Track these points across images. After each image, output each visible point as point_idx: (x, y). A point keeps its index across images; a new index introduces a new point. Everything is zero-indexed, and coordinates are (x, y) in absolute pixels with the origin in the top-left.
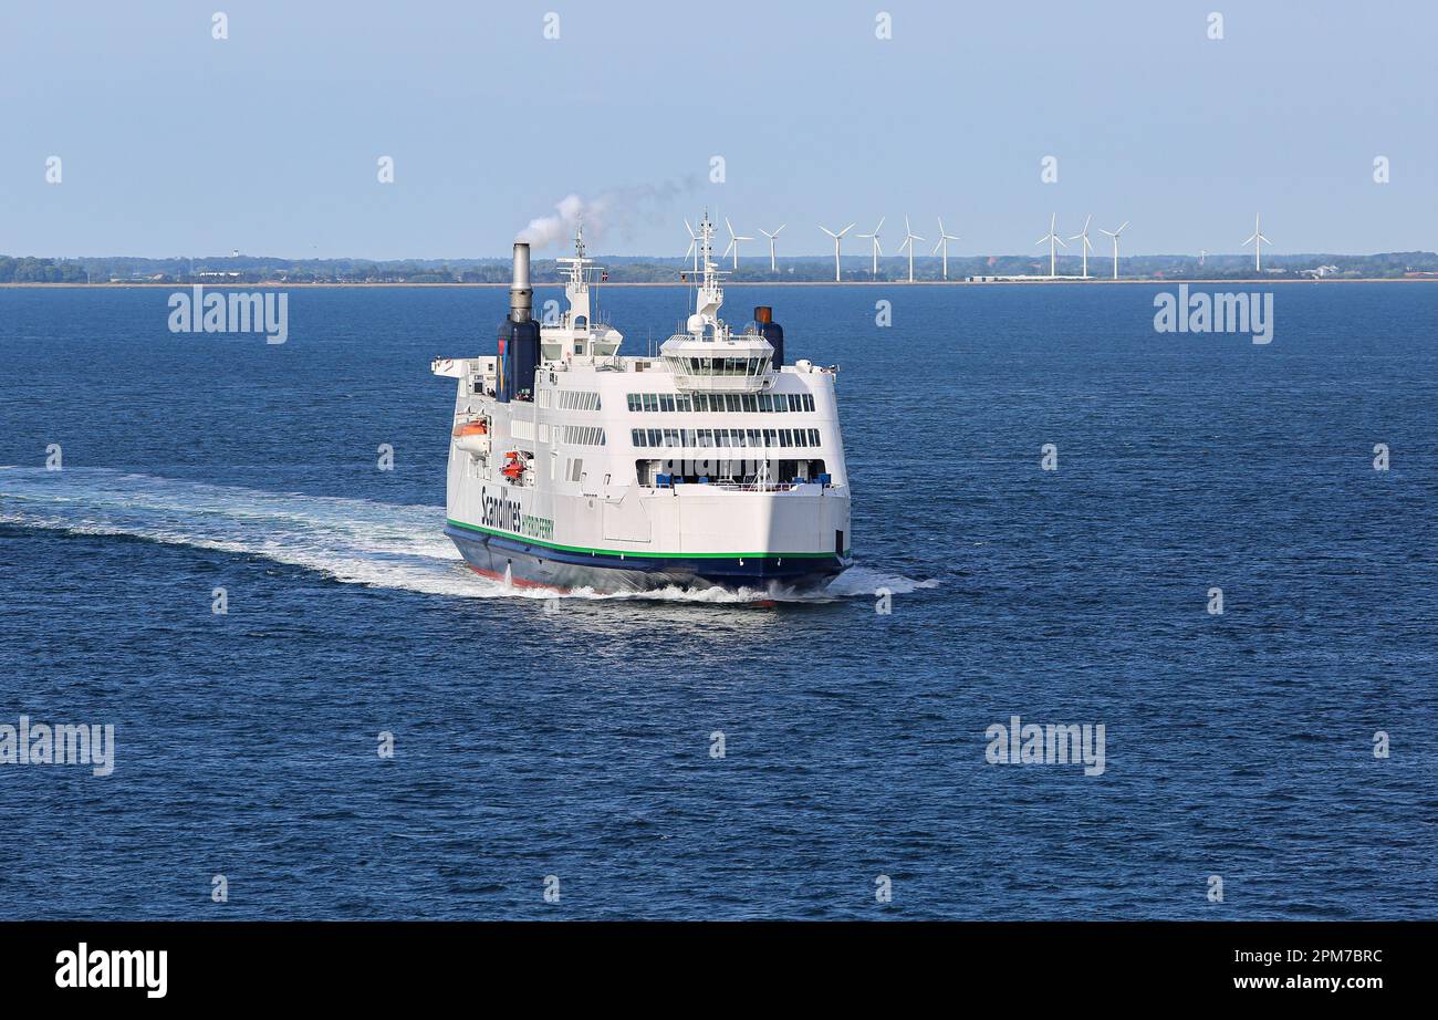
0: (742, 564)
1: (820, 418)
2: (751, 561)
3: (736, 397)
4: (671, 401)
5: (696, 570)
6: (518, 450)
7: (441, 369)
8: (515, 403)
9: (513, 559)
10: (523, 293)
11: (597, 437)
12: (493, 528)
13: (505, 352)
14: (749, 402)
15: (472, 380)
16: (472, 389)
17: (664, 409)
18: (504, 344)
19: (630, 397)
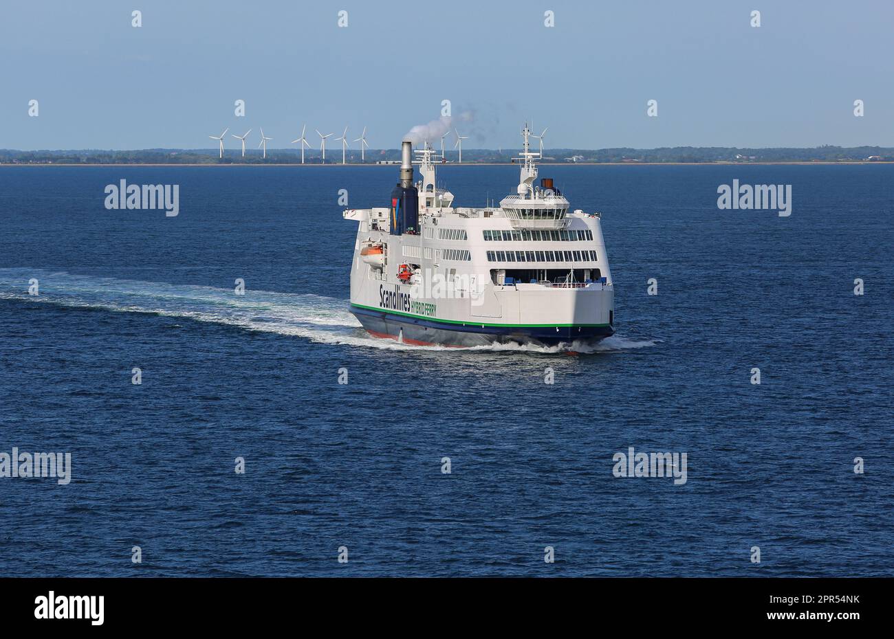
0: (558, 330)
1: (595, 244)
2: (563, 329)
3: (547, 232)
4: (509, 235)
5: (530, 334)
6: (407, 263)
7: (349, 215)
8: (404, 237)
9: (404, 328)
10: (408, 171)
11: (466, 256)
12: (388, 309)
13: (398, 206)
14: (555, 235)
15: (371, 222)
16: (370, 227)
17: (505, 239)
18: (396, 201)
19: (484, 232)
